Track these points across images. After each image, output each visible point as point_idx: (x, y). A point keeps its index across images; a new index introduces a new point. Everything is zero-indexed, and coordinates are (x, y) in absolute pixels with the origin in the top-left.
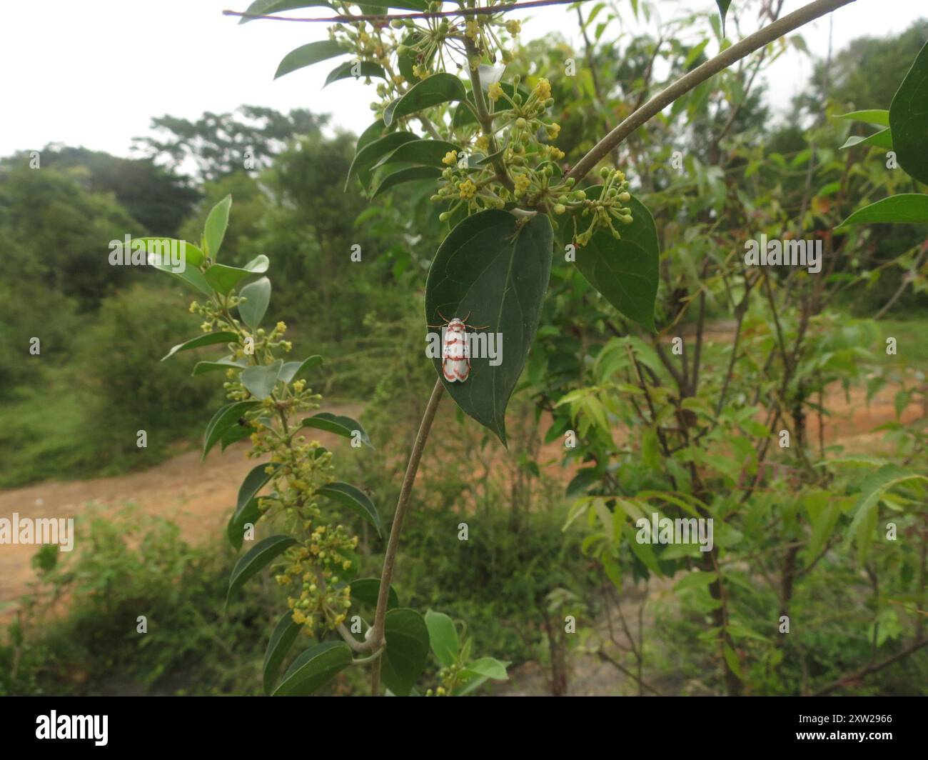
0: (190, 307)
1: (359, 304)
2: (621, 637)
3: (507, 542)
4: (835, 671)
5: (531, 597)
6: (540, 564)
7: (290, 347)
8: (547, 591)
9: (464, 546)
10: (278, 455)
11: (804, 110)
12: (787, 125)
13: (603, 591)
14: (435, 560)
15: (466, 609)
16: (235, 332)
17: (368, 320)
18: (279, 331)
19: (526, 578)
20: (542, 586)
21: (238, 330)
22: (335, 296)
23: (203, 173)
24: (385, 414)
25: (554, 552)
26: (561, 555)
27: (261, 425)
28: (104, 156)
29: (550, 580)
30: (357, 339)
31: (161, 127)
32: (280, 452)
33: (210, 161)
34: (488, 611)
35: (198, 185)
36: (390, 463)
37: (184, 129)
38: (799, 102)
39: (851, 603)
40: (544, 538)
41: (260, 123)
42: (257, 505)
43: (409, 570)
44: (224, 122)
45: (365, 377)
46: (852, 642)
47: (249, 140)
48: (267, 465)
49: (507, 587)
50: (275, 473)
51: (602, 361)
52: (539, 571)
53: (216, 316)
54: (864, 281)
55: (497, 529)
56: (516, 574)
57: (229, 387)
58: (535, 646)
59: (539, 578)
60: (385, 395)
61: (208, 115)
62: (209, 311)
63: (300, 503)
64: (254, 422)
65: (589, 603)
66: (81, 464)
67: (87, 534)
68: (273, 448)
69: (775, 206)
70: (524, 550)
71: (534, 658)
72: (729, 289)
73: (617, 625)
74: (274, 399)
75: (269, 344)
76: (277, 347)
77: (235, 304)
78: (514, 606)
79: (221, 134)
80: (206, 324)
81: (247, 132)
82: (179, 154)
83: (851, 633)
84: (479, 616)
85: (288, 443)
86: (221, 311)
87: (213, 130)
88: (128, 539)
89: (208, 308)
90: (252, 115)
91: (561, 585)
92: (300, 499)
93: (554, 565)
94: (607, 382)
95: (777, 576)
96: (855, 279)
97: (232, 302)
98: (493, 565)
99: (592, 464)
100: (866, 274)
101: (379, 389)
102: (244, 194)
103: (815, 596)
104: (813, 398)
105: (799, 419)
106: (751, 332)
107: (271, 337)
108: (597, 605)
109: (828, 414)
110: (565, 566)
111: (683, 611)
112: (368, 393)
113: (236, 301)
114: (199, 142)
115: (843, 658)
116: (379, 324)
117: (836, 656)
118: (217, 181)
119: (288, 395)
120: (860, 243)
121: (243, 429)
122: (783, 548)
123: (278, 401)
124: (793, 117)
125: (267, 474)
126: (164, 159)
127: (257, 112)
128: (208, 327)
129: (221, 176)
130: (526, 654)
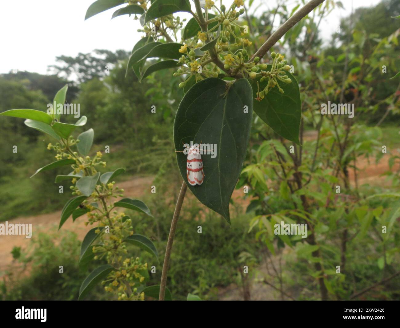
0: (47, 146)
1: (150, 133)
2: (272, 271)
3: (220, 232)
4: (365, 280)
5: (232, 255)
6: (235, 241)
7: (105, 165)
8: (238, 253)
9: (201, 235)
10: (103, 223)
11: (337, 39)
12: (330, 46)
13: (263, 251)
14: (189, 242)
15: (204, 263)
16: (74, 159)
17: (154, 139)
18: (98, 157)
19: (229, 247)
20: (236, 250)
21: (76, 158)
22: (139, 130)
23: (80, 80)
24: (163, 180)
25: (240, 236)
26: (244, 237)
27: (92, 207)
28: (36, 75)
29: (239, 248)
30: (150, 148)
31: (60, 60)
32: (103, 221)
33: (82, 74)
34: (213, 263)
35: (78, 85)
36: (168, 201)
37: (70, 61)
38: (335, 36)
39: (369, 250)
40: (236, 230)
41: (103, 57)
42: (92, 250)
43: (178, 247)
44: (88, 57)
45: (155, 164)
46: (371, 267)
47: (99, 64)
48: (96, 228)
49: (221, 252)
50: (101, 233)
51: (260, 152)
52: (234, 244)
53: (62, 151)
54: (371, 110)
55: (215, 227)
56: (225, 246)
57: (73, 188)
58: (234, 277)
59: (234, 247)
60: (163, 171)
61: (80, 54)
62: (58, 148)
63: (116, 247)
64: (88, 206)
65: (257, 257)
66: (33, 209)
67: (36, 240)
68: (99, 219)
69: (331, 79)
70: (227, 235)
71: (234, 282)
72: (313, 117)
73: (270, 266)
74: (98, 193)
75: (93, 164)
76: (98, 165)
77: (74, 143)
78: (225, 260)
79: (86, 62)
80: (58, 155)
81: (98, 61)
82: (69, 72)
83: (371, 263)
84: (210, 265)
85: (108, 215)
86: (65, 148)
87: (83, 60)
88: (55, 241)
89: (58, 147)
90: (100, 53)
91: (245, 250)
92: (116, 245)
93: (241, 241)
94: (263, 161)
95: (339, 241)
96: (366, 110)
97: (71, 143)
98: (214, 243)
99: (257, 198)
100: (371, 108)
101: (161, 169)
102: (98, 87)
103: (355, 248)
104: (352, 163)
105: (346, 172)
106: (324, 135)
107: (94, 160)
108: (260, 258)
109: (358, 169)
110: (246, 241)
111: (298, 259)
112: (156, 171)
113: (73, 142)
114: (77, 66)
115: (368, 274)
116: (159, 141)
117: (365, 274)
118: (86, 82)
119: (105, 190)
120: (369, 94)
121: (83, 210)
122: (342, 230)
123: (101, 194)
124: (333, 43)
125: (97, 234)
126: (62, 74)
127: (102, 52)
128: (59, 157)
129: (87, 80)
130: (231, 280)
